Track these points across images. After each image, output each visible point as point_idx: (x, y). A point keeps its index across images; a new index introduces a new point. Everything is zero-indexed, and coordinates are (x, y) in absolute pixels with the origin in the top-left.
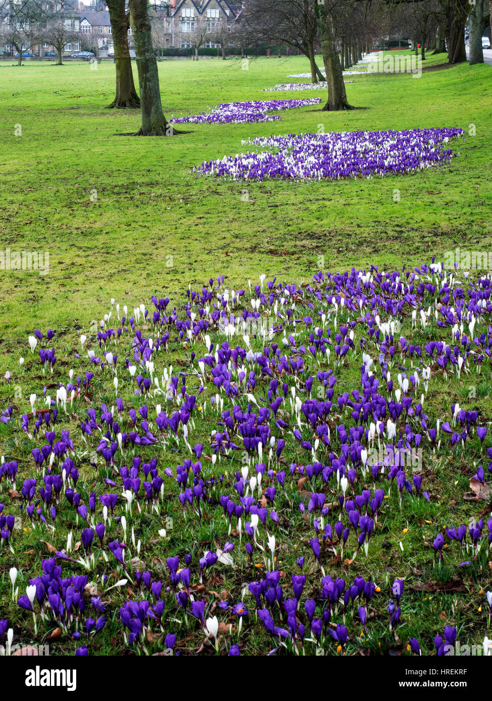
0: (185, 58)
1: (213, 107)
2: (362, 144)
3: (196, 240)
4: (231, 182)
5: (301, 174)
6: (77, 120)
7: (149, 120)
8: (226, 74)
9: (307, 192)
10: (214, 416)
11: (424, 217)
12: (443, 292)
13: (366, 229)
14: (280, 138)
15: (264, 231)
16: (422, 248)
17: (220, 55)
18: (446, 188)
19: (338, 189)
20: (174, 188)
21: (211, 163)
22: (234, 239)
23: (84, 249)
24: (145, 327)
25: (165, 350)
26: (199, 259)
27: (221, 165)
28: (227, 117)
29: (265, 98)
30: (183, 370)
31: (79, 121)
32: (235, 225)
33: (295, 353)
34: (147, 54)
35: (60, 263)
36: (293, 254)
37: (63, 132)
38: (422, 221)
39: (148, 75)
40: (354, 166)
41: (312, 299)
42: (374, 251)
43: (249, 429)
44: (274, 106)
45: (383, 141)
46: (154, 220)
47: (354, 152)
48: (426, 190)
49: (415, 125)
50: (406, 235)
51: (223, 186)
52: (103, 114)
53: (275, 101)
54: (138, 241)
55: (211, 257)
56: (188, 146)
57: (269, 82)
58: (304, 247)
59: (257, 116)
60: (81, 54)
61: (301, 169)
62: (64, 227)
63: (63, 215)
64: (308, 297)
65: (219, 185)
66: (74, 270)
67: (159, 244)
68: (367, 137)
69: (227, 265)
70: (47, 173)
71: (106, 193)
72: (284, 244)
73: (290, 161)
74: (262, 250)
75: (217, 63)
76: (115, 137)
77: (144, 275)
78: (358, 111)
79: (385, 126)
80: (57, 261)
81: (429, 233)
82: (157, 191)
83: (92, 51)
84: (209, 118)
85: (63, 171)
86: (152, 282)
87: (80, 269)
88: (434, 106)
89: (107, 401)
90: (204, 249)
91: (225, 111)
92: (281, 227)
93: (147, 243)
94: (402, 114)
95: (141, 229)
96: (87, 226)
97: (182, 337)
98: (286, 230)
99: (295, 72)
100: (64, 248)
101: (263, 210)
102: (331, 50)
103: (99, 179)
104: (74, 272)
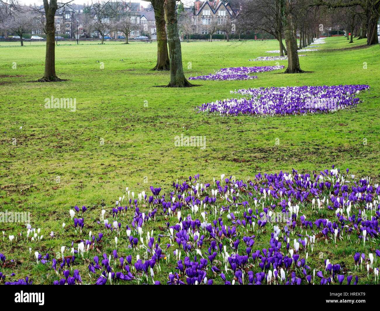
0: (204, 40)
1: (216, 70)
2: (305, 94)
3: (189, 152)
4: (218, 116)
5: (262, 112)
6: (132, 78)
7: (175, 78)
8: (228, 50)
9: (263, 123)
10: (175, 263)
11: (334, 140)
12: (336, 187)
13: (297, 147)
14: (255, 90)
15: (232, 147)
16: (330, 159)
17: (226, 39)
18: (352, 122)
19: (283, 121)
20: (182, 120)
21: (208, 105)
22: (212, 152)
23: (118, 156)
24: (144, 206)
25: (153, 220)
26: (188, 164)
27: (214, 106)
28: (224, 77)
29: (250, 65)
30: (162, 233)
31: (133, 78)
32: (215, 143)
33: (234, 224)
34: (174, 37)
35: (102, 165)
36: (248, 162)
37: (122, 85)
38: (333, 142)
39: (175, 50)
40: (296, 108)
41: (252, 190)
42: (299, 161)
43: (191, 272)
44: (255, 70)
45: (318, 92)
46: (165, 139)
47: (298, 99)
48: (338, 123)
49: (341, 82)
50: (321, 151)
51: (212, 119)
52: (149, 74)
53: (255, 67)
54: (153, 152)
55: (196, 163)
56: (197, 94)
57: (254, 56)
58: (255, 157)
59: (243, 76)
60: (140, 37)
61: (262, 109)
62: (109, 142)
63: (110, 135)
64: (249, 189)
65: (210, 118)
66: (110, 169)
67: (165, 154)
68: (309, 90)
69: (205, 168)
70: (106, 109)
71: (139, 122)
72: (243, 155)
73: (257, 103)
74: (229, 159)
75: (223, 44)
76: (154, 88)
77: (152, 173)
78: (306, 74)
79: (322, 83)
80: (100, 163)
81: (336, 150)
82: (171, 121)
83: (147, 36)
84: (213, 77)
85: (116, 108)
86: (156, 178)
87: (114, 168)
88: (355, 71)
89: (110, 252)
90: (193, 157)
91: (224, 73)
92: (243, 144)
93: (158, 153)
94: (334, 76)
95: (156, 144)
96: (123, 142)
97: (165, 212)
98: (246, 147)
99: (270, 50)
100: (106, 155)
101: (234, 134)
102: (290, 36)
103: (137, 114)
104: (109, 170)
